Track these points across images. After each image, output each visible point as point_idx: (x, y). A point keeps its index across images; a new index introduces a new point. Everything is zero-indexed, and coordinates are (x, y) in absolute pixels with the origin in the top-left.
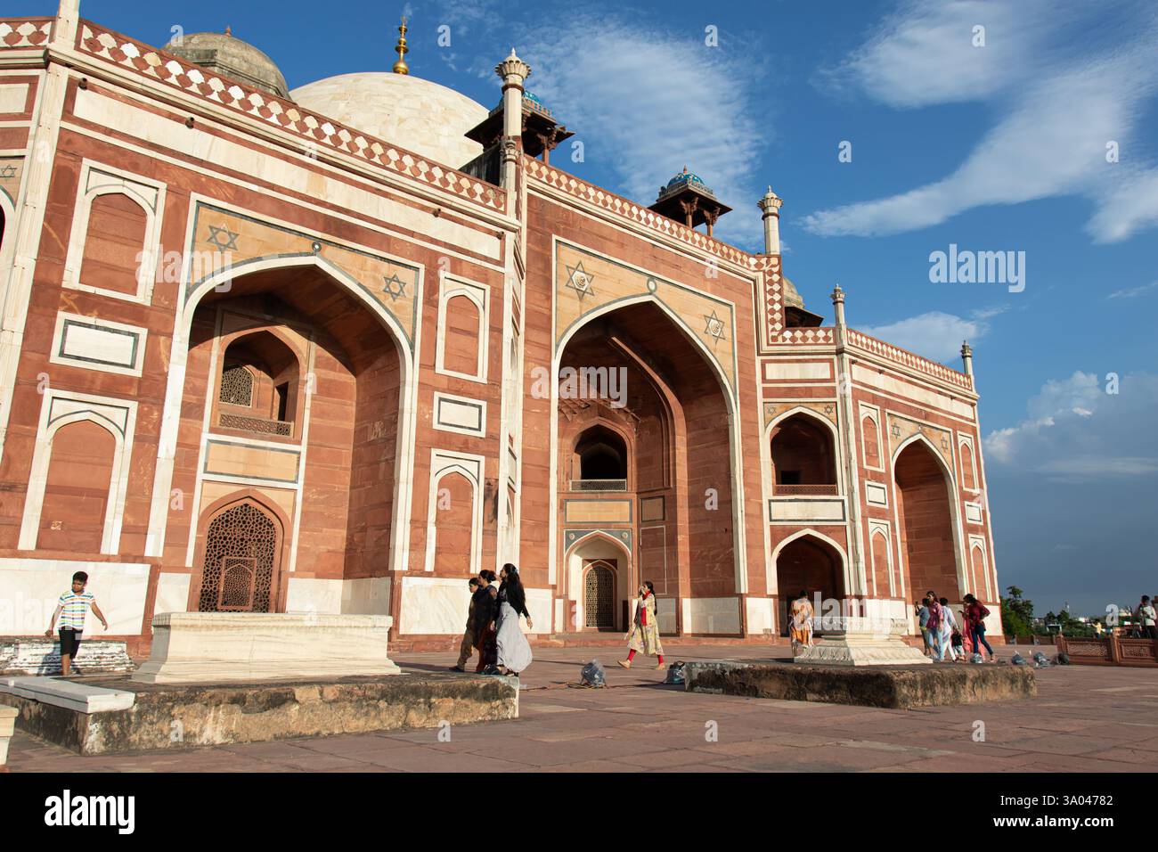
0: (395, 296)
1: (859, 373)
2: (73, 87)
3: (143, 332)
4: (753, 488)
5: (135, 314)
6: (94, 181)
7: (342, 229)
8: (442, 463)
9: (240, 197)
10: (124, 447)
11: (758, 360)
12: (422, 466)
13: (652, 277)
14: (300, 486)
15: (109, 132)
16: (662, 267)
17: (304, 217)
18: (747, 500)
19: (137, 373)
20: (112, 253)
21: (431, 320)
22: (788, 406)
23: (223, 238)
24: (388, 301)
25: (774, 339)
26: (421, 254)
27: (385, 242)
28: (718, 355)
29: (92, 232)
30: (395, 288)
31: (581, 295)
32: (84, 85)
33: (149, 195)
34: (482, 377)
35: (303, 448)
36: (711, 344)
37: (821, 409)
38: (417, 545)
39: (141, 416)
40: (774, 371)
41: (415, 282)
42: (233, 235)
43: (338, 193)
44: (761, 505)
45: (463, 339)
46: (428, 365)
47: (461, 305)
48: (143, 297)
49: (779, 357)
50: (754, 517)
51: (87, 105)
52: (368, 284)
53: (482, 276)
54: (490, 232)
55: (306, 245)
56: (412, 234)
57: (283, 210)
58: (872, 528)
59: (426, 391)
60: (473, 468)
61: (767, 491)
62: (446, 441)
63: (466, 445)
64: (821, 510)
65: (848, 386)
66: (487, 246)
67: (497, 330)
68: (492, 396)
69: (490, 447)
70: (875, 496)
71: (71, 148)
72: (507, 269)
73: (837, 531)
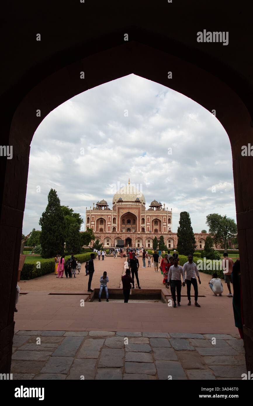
1: (147, 214)
2: (91, 213)
3: (94, 222)
4: (139, 224)
6: (92, 216)
7: (102, 215)
8: (108, 226)
10: (94, 227)
12: (107, 226)
13: (129, 210)
14: (104, 227)
19: (94, 224)
21: (107, 219)
22: (142, 217)
26: (107, 215)
27: (105, 215)
28: (136, 214)
31: (122, 213)
33: (94, 216)
37: (144, 217)
38: (107, 230)
40: (142, 214)
41: (106, 217)
42: (97, 217)
43: (102, 214)
45: (109, 219)
47: (109, 217)
49: (141, 213)
50: (139, 226)
52: (104, 218)
53: (110, 215)
55: (101, 217)
57: (99, 215)
58: (147, 226)
59: (107, 222)
60: (110, 226)
61: (141, 224)
62: (108, 225)
63: (110, 225)
64: (144, 225)
65: (145, 215)
66: (111, 214)
67: (111, 218)
68: (111, 222)
69: (111, 225)
70: (148, 224)
71: (91, 215)
72: (112, 215)
73: (144, 227)
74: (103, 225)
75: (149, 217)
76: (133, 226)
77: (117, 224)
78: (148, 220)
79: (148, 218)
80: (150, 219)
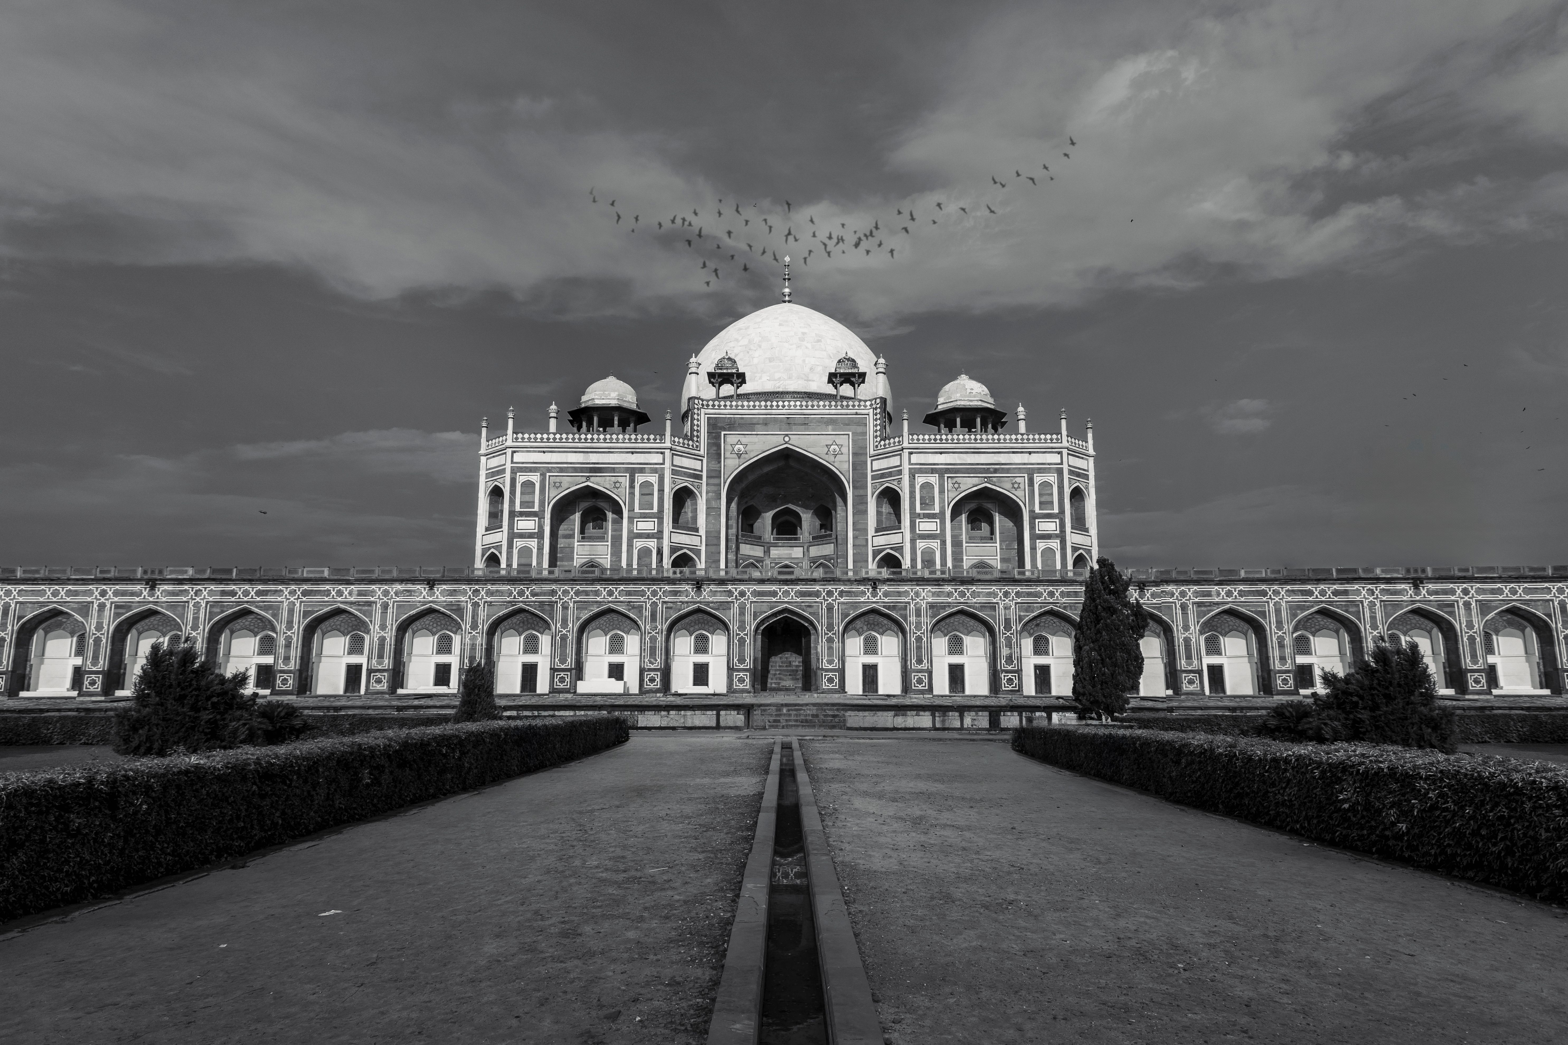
0: (617, 488)
1: (915, 458)
2: (513, 452)
3: (537, 519)
4: (860, 531)
5: (534, 514)
6: (521, 478)
7: (596, 470)
8: (639, 544)
9: (561, 470)
10: (535, 551)
11: (869, 460)
12: (630, 546)
13: (787, 435)
14: (609, 556)
15: (523, 463)
16: (794, 427)
17: (582, 470)
18: (855, 538)
19: (536, 531)
20: (527, 498)
21: (632, 494)
22: (882, 484)
23: (558, 485)
24: (615, 491)
25: (877, 446)
26: (627, 470)
27: (613, 470)
28: (836, 464)
29: (522, 493)
30: (618, 485)
31: (739, 456)
32: (515, 452)
33: (535, 478)
34: (655, 510)
35: (609, 543)
36: (831, 459)
37: (895, 483)
39: (538, 542)
40: (877, 465)
41: (625, 481)
42: (560, 483)
43: (594, 458)
44: (867, 540)
45: (648, 498)
46: (631, 510)
47: (647, 485)
48: (536, 509)
49: (878, 457)
50: (861, 545)
51: (518, 457)
52: (607, 486)
53: (655, 471)
54: (658, 453)
55: (584, 479)
56: (623, 464)
57: (575, 470)
58: (921, 545)
59: (631, 519)
60: (652, 544)
61: (871, 531)
62: (640, 536)
63: (648, 536)
64: (894, 539)
65: (906, 468)
66: (656, 458)
67: (661, 491)
68: (660, 516)
69: (659, 535)
70: (927, 526)
71: (514, 471)
72: (667, 464)
73: (900, 549)
74: (602, 538)
75: (934, 479)
76: (815, 551)
77: (702, 532)
78: (927, 502)
79: (927, 486)
80: (942, 491)
